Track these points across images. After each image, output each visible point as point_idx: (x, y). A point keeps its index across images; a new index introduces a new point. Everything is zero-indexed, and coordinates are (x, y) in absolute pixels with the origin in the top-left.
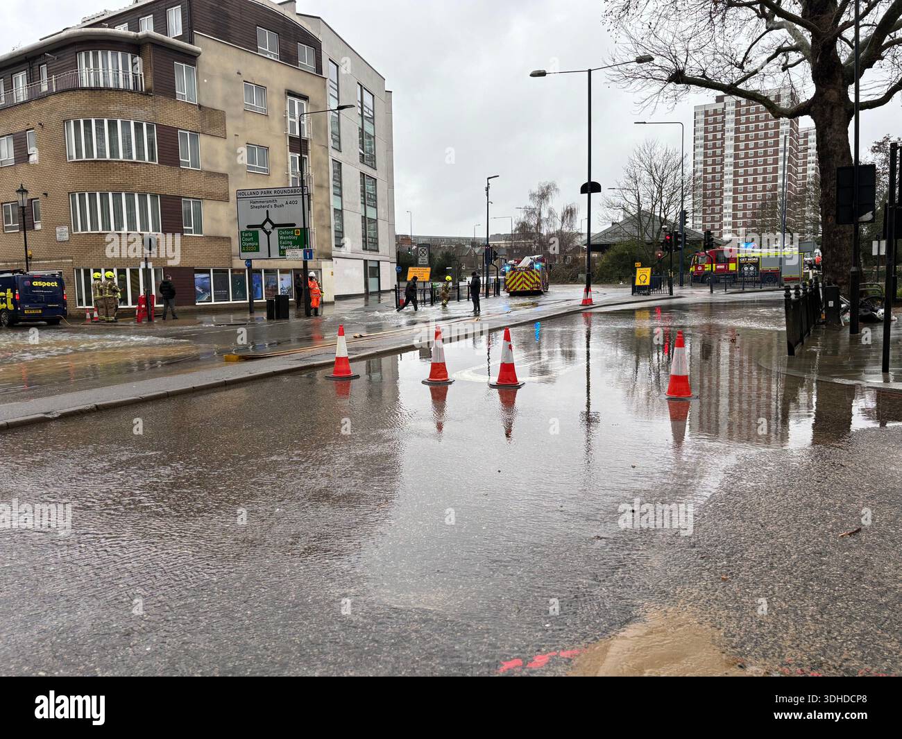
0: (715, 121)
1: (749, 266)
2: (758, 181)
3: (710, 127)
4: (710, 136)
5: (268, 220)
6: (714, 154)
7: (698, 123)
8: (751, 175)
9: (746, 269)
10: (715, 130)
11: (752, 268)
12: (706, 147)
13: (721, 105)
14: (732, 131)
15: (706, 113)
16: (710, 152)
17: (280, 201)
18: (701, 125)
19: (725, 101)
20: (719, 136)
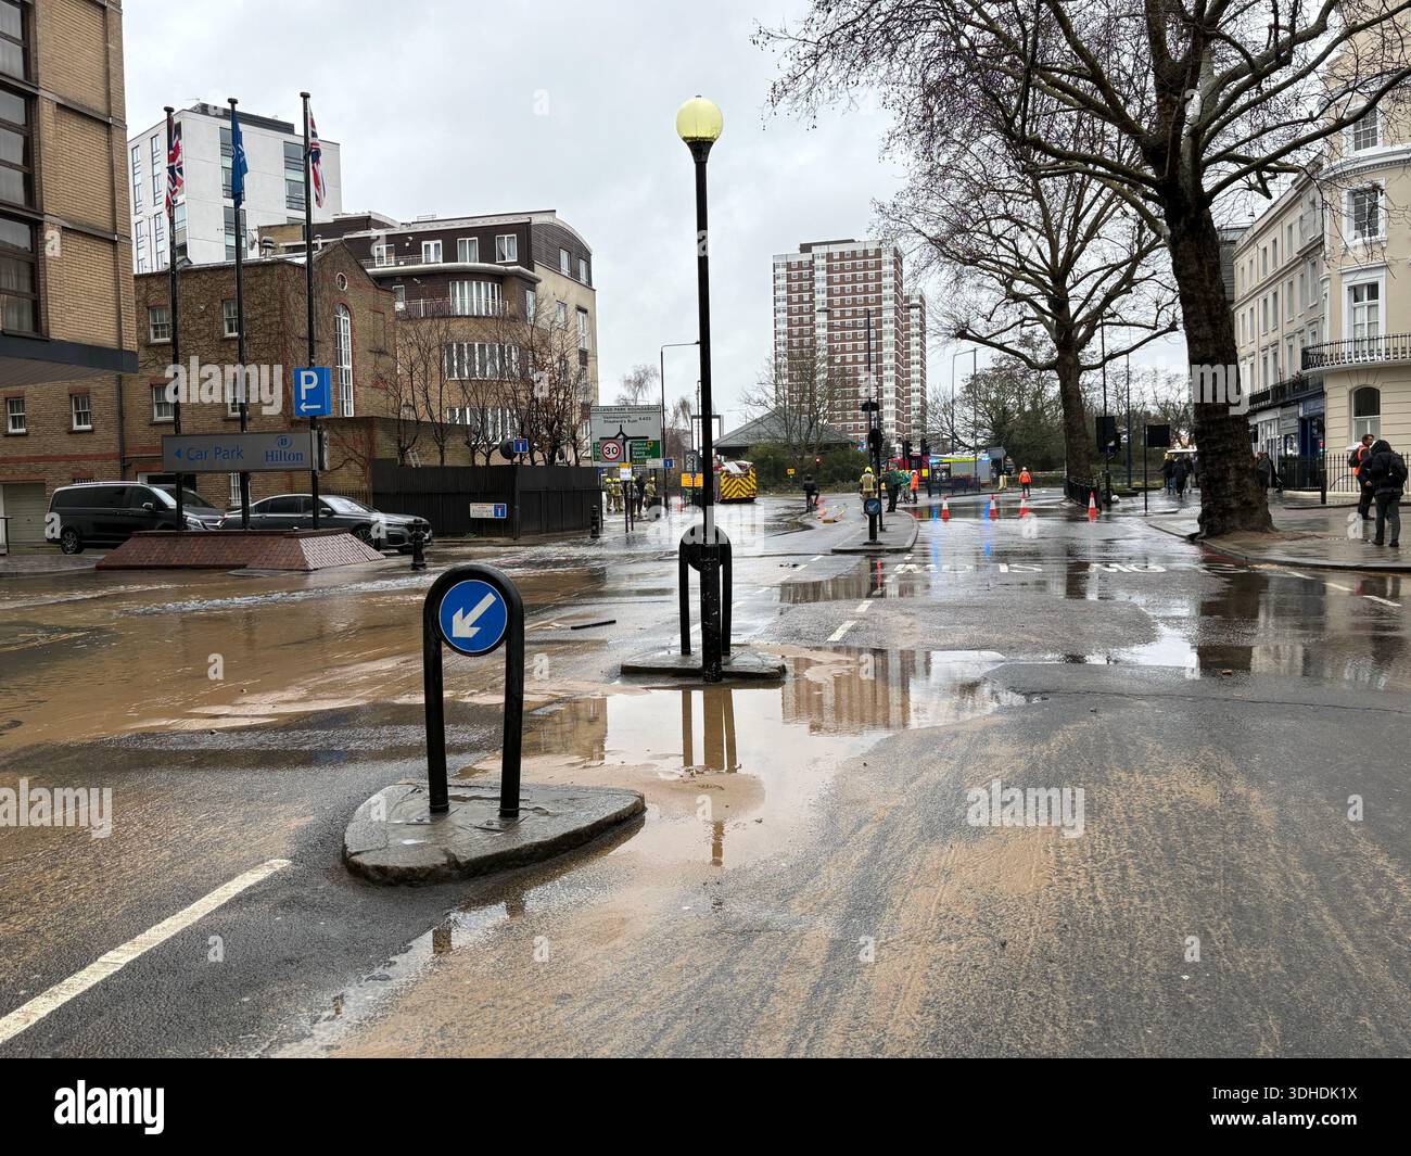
0: (800, 277)
1: (941, 473)
2: (860, 360)
3: (795, 285)
4: (795, 297)
5: (621, 433)
6: (801, 322)
7: (779, 278)
8: (849, 352)
9: (938, 475)
10: (801, 289)
11: (944, 474)
12: (790, 312)
13: (806, 257)
14: (823, 292)
15: (789, 266)
16: (795, 318)
17: (633, 417)
18: (782, 282)
19: (813, 252)
20: (806, 298)
